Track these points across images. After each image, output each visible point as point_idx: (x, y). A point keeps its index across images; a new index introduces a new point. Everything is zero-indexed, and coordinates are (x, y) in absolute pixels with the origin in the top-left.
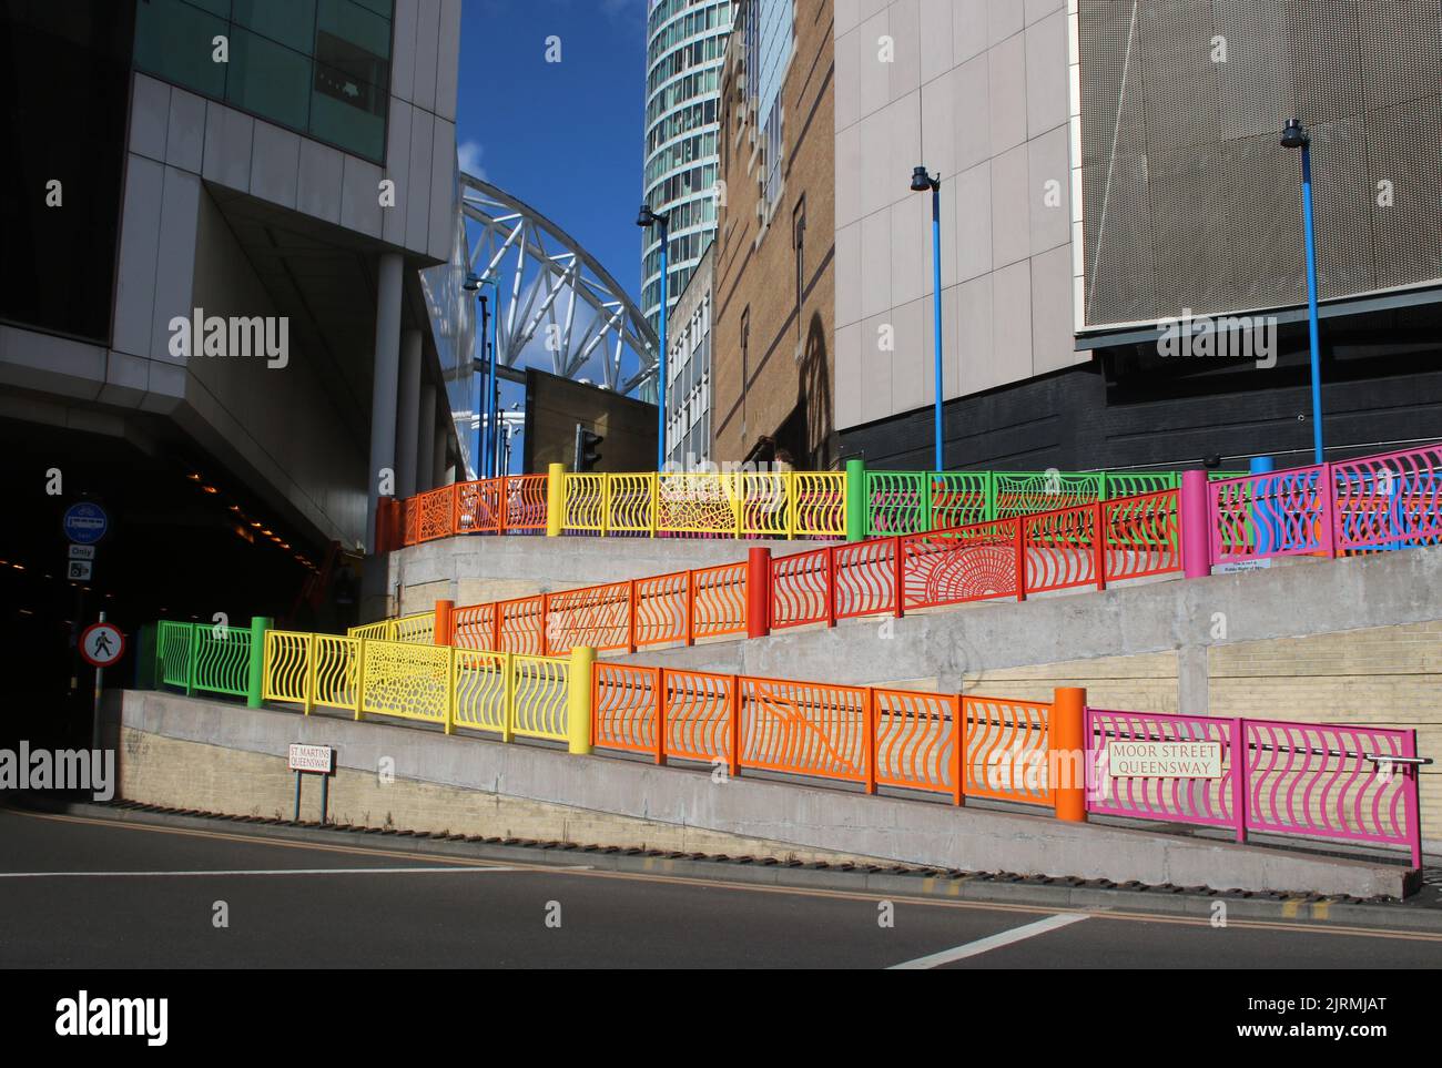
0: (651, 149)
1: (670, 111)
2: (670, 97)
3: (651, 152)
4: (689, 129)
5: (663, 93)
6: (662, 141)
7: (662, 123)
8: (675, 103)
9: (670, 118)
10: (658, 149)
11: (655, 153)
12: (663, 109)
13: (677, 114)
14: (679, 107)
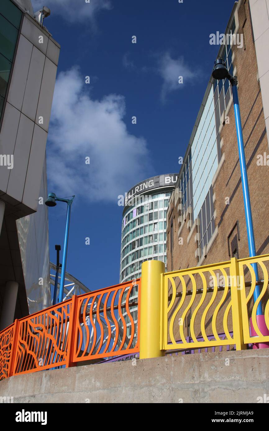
0: (123, 278)
1: (130, 264)
2: (130, 258)
3: (122, 279)
4: (137, 270)
5: (127, 257)
6: (127, 275)
7: (127, 268)
8: (132, 261)
9: (130, 266)
10: (125, 278)
11: (124, 280)
12: (127, 263)
13: (133, 265)
14: (134, 262)
